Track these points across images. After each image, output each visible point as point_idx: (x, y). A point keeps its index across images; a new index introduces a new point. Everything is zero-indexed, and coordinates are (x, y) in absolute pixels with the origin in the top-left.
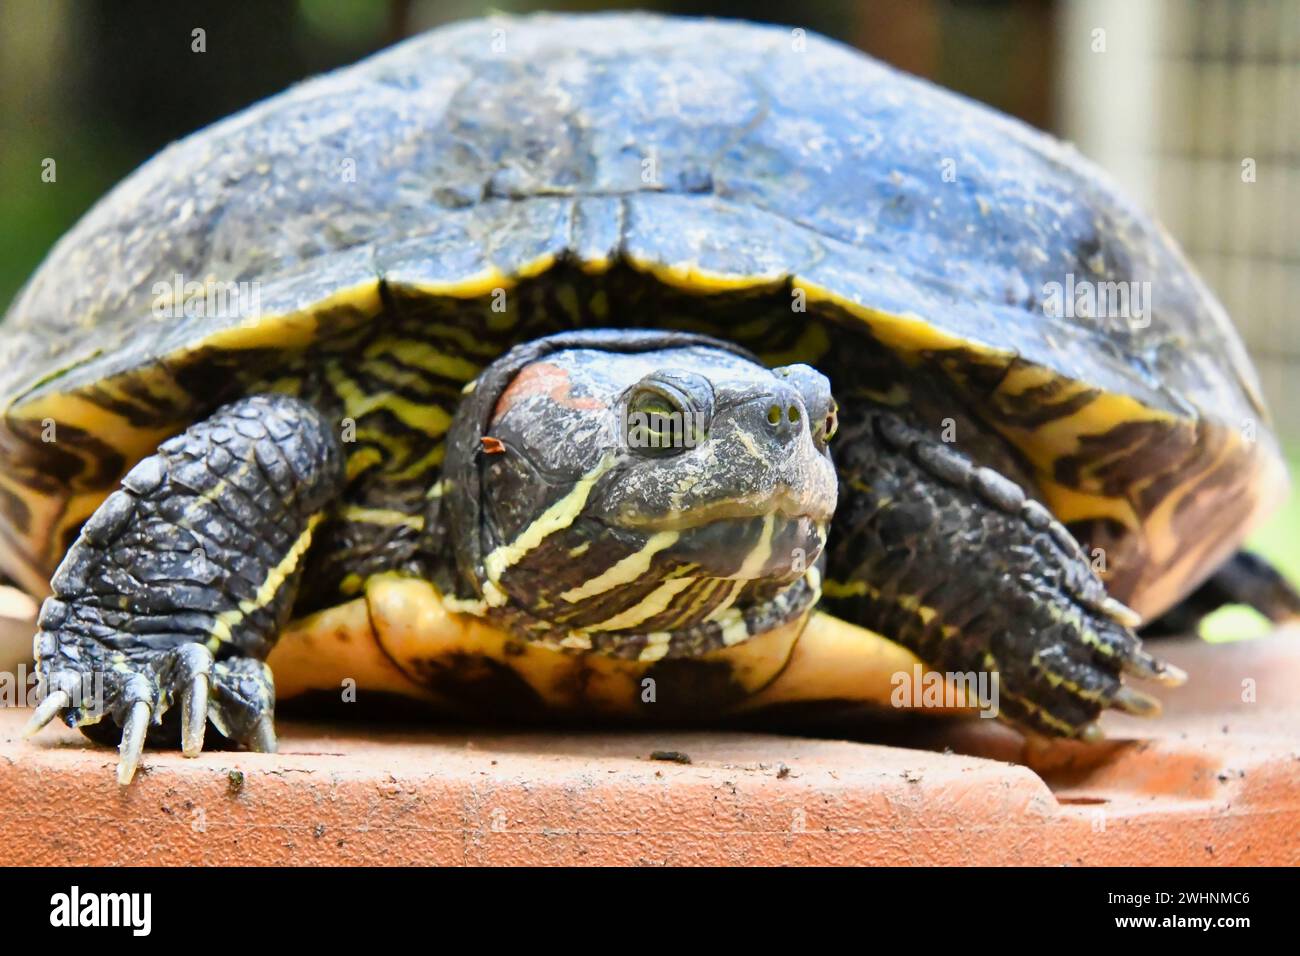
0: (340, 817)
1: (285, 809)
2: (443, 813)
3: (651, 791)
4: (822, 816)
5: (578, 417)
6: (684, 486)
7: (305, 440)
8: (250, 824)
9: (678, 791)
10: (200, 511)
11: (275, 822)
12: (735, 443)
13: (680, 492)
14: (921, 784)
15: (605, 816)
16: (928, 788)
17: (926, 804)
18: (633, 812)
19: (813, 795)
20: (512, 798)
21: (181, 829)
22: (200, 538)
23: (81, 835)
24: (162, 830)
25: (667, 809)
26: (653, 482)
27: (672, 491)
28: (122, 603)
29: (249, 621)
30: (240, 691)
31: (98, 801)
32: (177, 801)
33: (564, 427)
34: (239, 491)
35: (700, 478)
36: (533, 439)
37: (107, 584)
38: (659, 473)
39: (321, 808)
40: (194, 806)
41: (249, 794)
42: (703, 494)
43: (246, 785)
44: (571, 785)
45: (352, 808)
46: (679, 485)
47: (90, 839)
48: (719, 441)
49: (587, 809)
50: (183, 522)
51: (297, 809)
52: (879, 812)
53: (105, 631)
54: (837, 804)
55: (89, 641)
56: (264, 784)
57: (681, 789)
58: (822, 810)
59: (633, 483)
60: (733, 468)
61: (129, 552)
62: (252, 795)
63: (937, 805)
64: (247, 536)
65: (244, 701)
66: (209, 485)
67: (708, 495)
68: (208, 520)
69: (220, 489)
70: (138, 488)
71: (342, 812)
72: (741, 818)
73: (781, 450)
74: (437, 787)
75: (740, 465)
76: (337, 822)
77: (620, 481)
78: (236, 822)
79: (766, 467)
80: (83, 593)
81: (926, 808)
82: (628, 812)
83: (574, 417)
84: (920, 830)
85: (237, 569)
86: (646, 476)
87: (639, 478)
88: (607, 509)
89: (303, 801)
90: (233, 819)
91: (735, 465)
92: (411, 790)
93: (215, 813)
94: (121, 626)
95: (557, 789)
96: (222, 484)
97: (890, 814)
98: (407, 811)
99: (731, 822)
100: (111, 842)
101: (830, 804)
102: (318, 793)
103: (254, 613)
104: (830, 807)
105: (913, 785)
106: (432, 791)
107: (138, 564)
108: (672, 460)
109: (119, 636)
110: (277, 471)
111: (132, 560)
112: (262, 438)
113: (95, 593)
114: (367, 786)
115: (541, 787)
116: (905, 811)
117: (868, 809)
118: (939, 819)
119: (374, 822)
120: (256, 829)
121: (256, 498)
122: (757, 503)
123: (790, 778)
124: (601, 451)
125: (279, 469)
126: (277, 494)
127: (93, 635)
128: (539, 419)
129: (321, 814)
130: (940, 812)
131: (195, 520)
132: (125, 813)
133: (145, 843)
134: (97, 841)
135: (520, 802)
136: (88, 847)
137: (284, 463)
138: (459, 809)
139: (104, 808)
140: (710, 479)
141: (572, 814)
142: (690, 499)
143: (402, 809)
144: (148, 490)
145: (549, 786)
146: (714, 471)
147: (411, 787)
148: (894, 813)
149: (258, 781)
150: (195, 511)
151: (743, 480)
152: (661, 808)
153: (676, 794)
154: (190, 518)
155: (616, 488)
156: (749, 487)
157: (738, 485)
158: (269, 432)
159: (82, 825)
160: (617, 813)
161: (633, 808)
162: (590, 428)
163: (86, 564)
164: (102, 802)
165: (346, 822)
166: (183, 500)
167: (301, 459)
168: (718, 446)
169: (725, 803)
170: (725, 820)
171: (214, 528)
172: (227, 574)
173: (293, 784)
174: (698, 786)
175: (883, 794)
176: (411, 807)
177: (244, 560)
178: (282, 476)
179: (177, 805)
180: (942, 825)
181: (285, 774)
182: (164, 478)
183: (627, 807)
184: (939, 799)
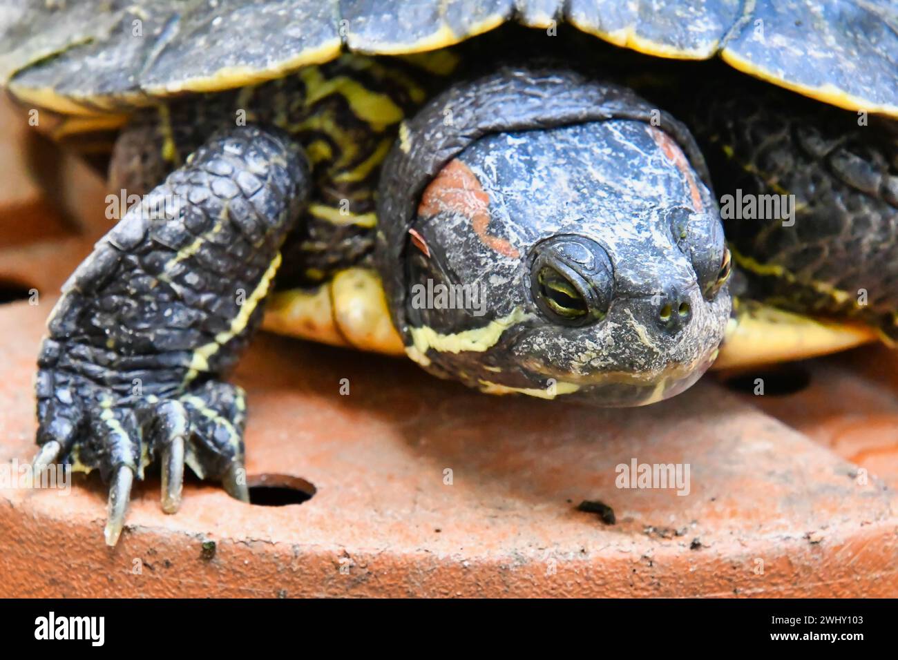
0: (300, 585)
1: (252, 574)
2: (391, 585)
3: (576, 567)
4: (730, 580)
5: (494, 257)
6: (584, 358)
7: (274, 188)
8: (221, 584)
9: (601, 566)
10: (178, 266)
11: (243, 585)
12: (630, 330)
13: (581, 362)
14: (823, 544)
15: (535, 589)
16: (829, 547)
17: (826, 561)
18: (560, 585)
19: (723, 563)
20: (453, 574)
21: (161, 583)
22: (178, 289)
23: (74, 577)
24: (145, 583)
25: (591, 582)
26: (556, 348)
27: (572, 359)
28: (110, 344)
29: (225, 349)
30: (213, 440)
31: (88, 551)
32: (157, 560)
33: (482, 264)
34: (212, 246)
35: (598, 354)
36: (455, 265)
37: (95, 327)
38: (562, 341)
39: (283, 576)
40: (172, 565)
41: (220, 560)
42: (601, 367)
43: (217, 551)
44: (505, 562)
45: (311, 578)
46: (579, 356)
47: (82, 581)
48: (616, 325)
49: (518, 583)
50: (164, 277)
51: (263, 575)
52: (783, 573)
53: (95, 368)
54: (744, 569)
55: (81, 379)
56: (234, 551)
57: (602, 564)
58: (731, 575)
59: (540, 343)
60: (627, 351)
61: (115, 299)
62: (222, 561)
63: (836, 561)
64: (222, 281)
65: (216, 450)
66: (187, 242)
67: (605, 368)
68: (186, 272)
69: (195, 247)
70: (121, 244)
71: (303, 580)
72: (657, 587)
73: (671, 339)
74: (386, 563)
75: (634, 350)
76: (297, 589)
77: (529, 336)
78: (209, 582)
79: (657, 353)
80: (75, 334)
81: (826, 565)
82: (555, 586)
83: (491, 257)
84: (820, 584)
85: (213, 310)
86: (551, 340)
87: (545, 341)
88: (517, 354)
89: (268, 570)
90: (207, 580)
91: (629, 348)
92: (363, 565)
93: (190, 572)
94: (110, 365)
95: (493, 566)
96: (199, 241)
97: (793, 573)
98: (359, 583)
99: (648, 590)
100: (100, 587)
101: (738, 570)
102: (281, 564)
103: (230, 342)
104: (738, 572)
105: (815, 545)
106: (382, 566)
107: (123, 313)
108: (574, 331)
109: (108, 374)
110: (248, 226)
111: (118, 308)
112: (235, 197)
113: (85, 333)
114: (324, 559)
115: (478, 564)
116: (807, 569)
117: (773, 571)
118: (837, 572)
119: (330, 590)
120: (226, 589)
121: (229, 249)
122: (648, 378)
123: (702, 548)
124: (512, 304)
125: (249, 224)
126: (248, 242)
127: (85, 373)
128: (460, 245)
129: (284, 581)
130: (839, 567)
131: (174, 275)
132: (112, 564)
133: (130, 591)
134: (88, 584)
135: (459, 578)
136: (80, 587)
137: (254, 217)
138: (405, 582)
139: (94, 557)
140: (607, 356)
141: (506, 588)
142: (588, 368)
143: (355, 580)
144: (132, 246)
145: (485, 563)
146: (611, 350)
147: (363, 562)
148: (796, 572)
149: (228, 549)
150: (174, 266)
151: (637, 362)
152: (585, 582)
153: (599, 569)
154: (170, 273)
155: (524, 341)
156: (641, 367)
157: (632, 365)
158: (241, 189)
159: (74, 569)
160: (546, 586)
161: (560, 582)
162: (504, 276)
163: (77, 311)
164: (92, 552)
165: (305, 589)
166: (163, 256)
167: (270, 210)
168: (615, 329)
169: (643, 575)
170: (643, 589)
171: (192, 278)
172: (204, 316)
173: (259, 554)
174: (618, 561)
175: (787, 557)
176: (364, 580)
177: (219, 302)
178: (252, 229)
179: (157, 562)
180: (841, 577)
181: (253, 544)
182: (146, 234)
183: (554, 581)
184: (838, 555)
